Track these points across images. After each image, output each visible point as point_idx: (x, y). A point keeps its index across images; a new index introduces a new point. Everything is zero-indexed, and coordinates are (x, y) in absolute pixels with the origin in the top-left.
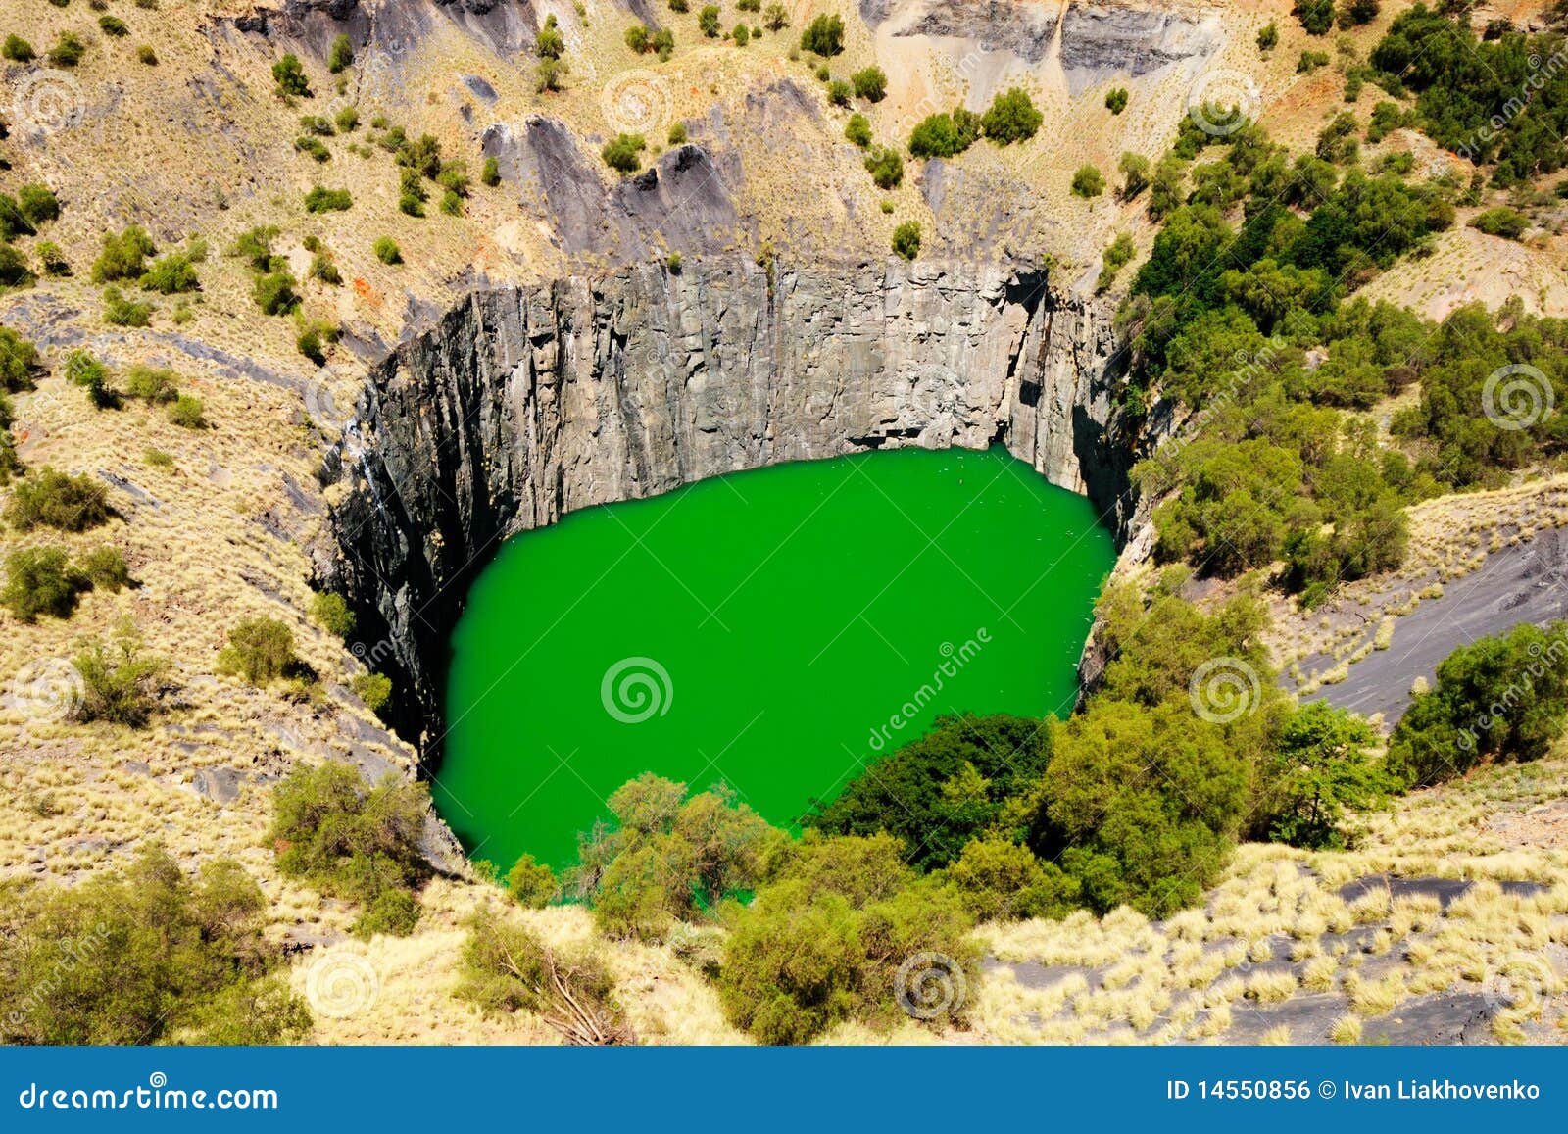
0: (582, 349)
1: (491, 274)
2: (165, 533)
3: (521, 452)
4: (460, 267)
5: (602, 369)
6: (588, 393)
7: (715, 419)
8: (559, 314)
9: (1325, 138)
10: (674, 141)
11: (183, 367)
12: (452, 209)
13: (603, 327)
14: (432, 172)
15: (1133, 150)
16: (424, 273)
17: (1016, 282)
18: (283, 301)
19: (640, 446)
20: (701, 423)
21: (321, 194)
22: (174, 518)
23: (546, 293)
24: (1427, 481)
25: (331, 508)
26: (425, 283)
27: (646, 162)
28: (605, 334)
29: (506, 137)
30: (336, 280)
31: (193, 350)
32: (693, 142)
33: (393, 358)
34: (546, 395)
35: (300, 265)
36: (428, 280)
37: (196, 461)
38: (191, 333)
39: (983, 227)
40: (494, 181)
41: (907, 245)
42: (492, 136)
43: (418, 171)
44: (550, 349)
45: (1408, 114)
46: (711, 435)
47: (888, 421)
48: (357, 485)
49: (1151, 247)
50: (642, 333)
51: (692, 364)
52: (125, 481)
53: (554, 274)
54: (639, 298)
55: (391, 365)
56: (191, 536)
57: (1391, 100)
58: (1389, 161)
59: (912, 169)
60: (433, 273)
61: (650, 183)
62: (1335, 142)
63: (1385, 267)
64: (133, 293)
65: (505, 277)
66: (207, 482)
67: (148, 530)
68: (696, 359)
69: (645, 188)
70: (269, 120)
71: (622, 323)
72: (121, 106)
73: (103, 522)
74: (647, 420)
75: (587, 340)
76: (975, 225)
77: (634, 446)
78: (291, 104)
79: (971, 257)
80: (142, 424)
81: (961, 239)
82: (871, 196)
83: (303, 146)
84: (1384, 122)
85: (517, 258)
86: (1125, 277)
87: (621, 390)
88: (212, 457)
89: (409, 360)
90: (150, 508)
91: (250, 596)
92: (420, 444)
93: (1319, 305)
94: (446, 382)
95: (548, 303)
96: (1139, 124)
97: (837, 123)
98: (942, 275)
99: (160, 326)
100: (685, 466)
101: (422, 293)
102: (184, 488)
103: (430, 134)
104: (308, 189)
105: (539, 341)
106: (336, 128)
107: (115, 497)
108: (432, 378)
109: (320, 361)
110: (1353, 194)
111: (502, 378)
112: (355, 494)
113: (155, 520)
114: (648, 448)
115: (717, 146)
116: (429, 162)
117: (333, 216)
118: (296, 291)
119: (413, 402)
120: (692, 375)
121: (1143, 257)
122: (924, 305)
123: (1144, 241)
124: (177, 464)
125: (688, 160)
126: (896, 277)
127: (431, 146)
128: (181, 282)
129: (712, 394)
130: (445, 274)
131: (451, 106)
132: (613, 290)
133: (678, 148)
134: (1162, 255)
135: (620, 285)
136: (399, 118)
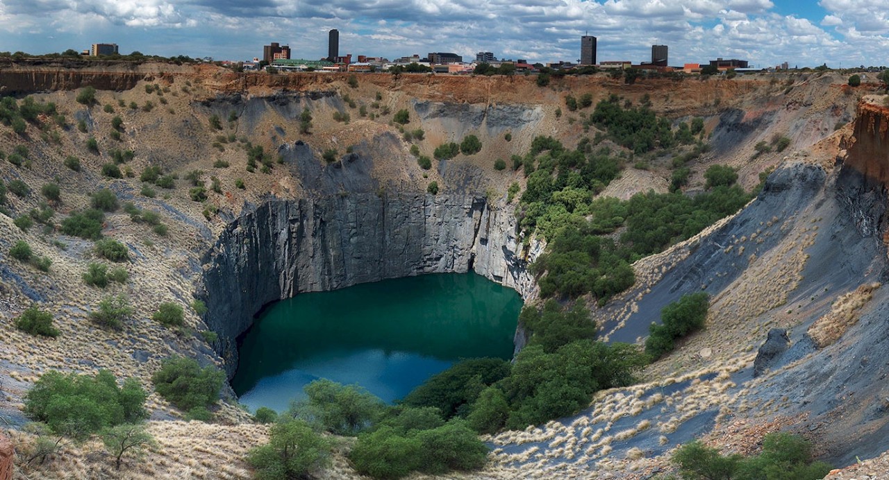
0: (310, 225)
1: (277, 195)
2: (144, 269)
3: (281, 261)
4: (265, 191)
5: (316, 233)
6: (310, 242)
7: (360, 254)
8: (301, 211)
9: (580, 145)
10: (348, 152)
11: (163, 214)
12: (265, 171)
13: (318, 217)
14: (260, 158)
15: (516, 154)
16: (252, 192)
17: (475, 201)
18: (200, 197)
19: (329, 263)
20: (354, 255)
21: (219, 161)
22: (149, 264)
23: (297, 204)
24: (635, 255)
25: (204, 272)
26: (252, 196)
27: (337, 159)
28: (318, 221)
29: (287, 148)
30: (220, 192)
31: (168, 208)
32: (355, 152)
33: (236, 221)
34: (294, 241)
35: (209, 185)
36: (253, 195)
37: (162, 247)
38: (170, 203)
39: (462, 183)
40: (281, 162)
41: (433, 190)
42: (283, 147)
43: (254, 157)
44: (296, 226)
45: (605, 135)
46: (358, 260)
47: (427, 255)
48: (216, 265)
49: (526, 186)
50: (333, 220)
51: (351, 233)
52: (135, 248)
53: (301, 196)
54: (332, 208)
55: (235, 224)
56: (153, 271)
57: (600, 131)
58: (602, 150)
59: (435, 163)
60: (254, 192)
61: (339, 166)
62: (584, 146)
63: (607, 184)
64: (152, 187)
65: (282, 196)
66: (164, 255)
67: (139, 267)
68: (354, 231)
69: (337, 168)
70: (205, 135)
71: (325, 217)
72: (160, 126)
73: (125, 261)
74: (332, 253)
75: (311, 222)
76: (459, 181)
77: (326, 262)
78: (214, 131)
79: (458, 193)
80: (145, 231)
81: (454, 187)
82: (420, 172)
83: (215, 145)
84: (599, 138)
85: (287, 191)
86: (517, 198)
87: (323, 241)
88: (168, 246)
89: (242, 223)
90: (142, 260)
91: (169, 295)
92: (242, 254)
93: (588, 201)
94: (255, 233)
95: (297, 208)
96: (517, 145)
97: (407, 147)
98: (447, 200)
99: (159, 199)
100: (347, 271)
101: (249, 199)
102: (155, 255)
103: (260, 145)
104: (216, 160)
105: (293, 221)
106: (227, 140)
107: (131, 253)
108: (250, 230)
109: (209, 219)
110: (593, 162)
111: (277, 233)
112: (214, 268)
113: (142, 264)
114: (332, 264)
115: (364, 154)
116: (259, 154)
117: (223, 170)
118: (205, 194)
119: (241, 239)
120: (352, 237)
121: (523, 190)
122: (440, 211)
123: (523, 183)
124: (154, 246)
125: (352, 159)
126: (430, 201)
127: (260, 149)
128: (168, 185)
129: (358, 244)
130: (259, 194)
131: (268, 137)
132: (323, 204)
133: (350, 154)
134: (530, 188)
135: (326, 202)
136: (250, 139)
